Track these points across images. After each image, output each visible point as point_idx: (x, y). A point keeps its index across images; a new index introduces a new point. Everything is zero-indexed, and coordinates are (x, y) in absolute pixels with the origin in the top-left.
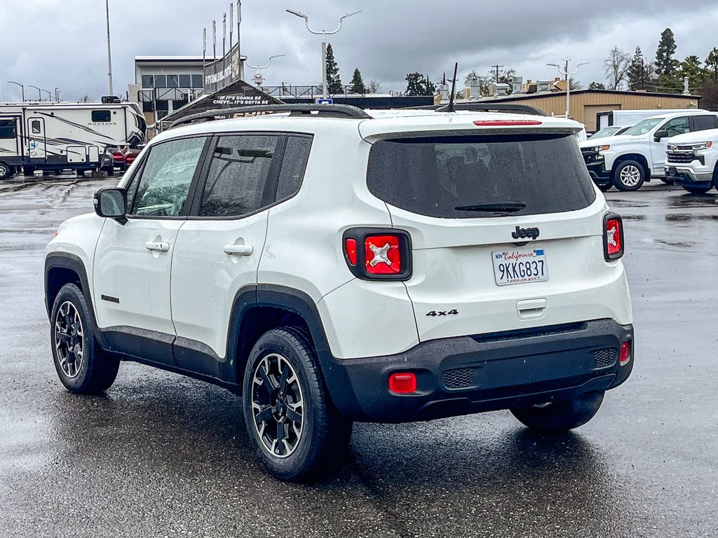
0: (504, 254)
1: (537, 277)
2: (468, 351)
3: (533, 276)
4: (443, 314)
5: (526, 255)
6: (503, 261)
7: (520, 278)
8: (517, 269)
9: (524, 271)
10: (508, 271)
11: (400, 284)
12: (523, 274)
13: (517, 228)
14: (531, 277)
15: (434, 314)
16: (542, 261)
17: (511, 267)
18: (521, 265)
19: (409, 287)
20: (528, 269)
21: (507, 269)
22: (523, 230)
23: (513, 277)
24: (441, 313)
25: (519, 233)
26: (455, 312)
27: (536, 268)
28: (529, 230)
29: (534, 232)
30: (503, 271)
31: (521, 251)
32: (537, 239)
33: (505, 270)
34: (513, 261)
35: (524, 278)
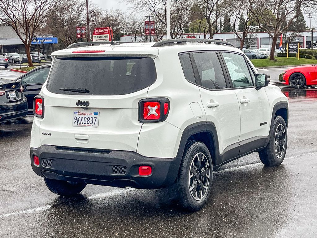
0: (78, 112)
1: (92, 125)
2: (50, 152)
3: (90, 124)
5: (89, 114)
6: (77, 115)
7: (84, 124)
8: (83, 120)
9: (86, 121)
10: (78, 120)
13: (79, 101)
14: (89, 124)
16: (96, 118)
17: (80, 118)
18: (85, 118)
20: (88, 120)
21: (78, 119)
22: (81, 102)
23: (80, 123)
24: (46, 134)
25: (79, 103)
26: (50, 134)
27: (92, 121)
28: (84, 102)
29: (87, 104)
30: (76, 120)
32: (88, 107)
34: (82, 116)
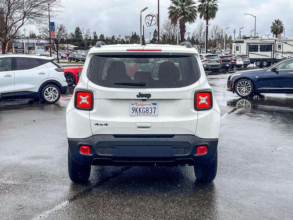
0: (136, 103)
1: (151, 114)
2: (109, 141)
3: (149, 113)
4: (102, 125)
5: (148, 105)
6: (135, 106)
7: (142, 114)
8: (141, 110)
9: (145, 111)
10: (136, 110)
11: (88, 112)
12: (144, 112)
13: (140, 93)
14: (148, 114)
15: (98, 124)
16: (155, 108)
17: (138, 109)
18: (144, 109)
19: (91, 113)
20: (147, 110)
21: (136, 109)
22: (142, 94)
23: (138, 113)
24: (101, 125)
25: (140, 95)
26: (107, 125)
27: (151, 110)
28: (146, 94)
29: (149, 96)
30: (134, 110)
31: (144, 103)
32: (150, 98)
33: (135, 110)
34: (140, 107)
35: (144, 114)
